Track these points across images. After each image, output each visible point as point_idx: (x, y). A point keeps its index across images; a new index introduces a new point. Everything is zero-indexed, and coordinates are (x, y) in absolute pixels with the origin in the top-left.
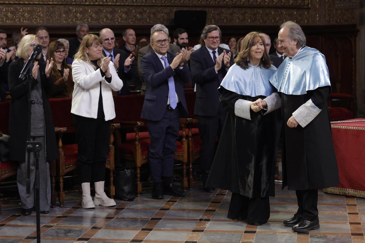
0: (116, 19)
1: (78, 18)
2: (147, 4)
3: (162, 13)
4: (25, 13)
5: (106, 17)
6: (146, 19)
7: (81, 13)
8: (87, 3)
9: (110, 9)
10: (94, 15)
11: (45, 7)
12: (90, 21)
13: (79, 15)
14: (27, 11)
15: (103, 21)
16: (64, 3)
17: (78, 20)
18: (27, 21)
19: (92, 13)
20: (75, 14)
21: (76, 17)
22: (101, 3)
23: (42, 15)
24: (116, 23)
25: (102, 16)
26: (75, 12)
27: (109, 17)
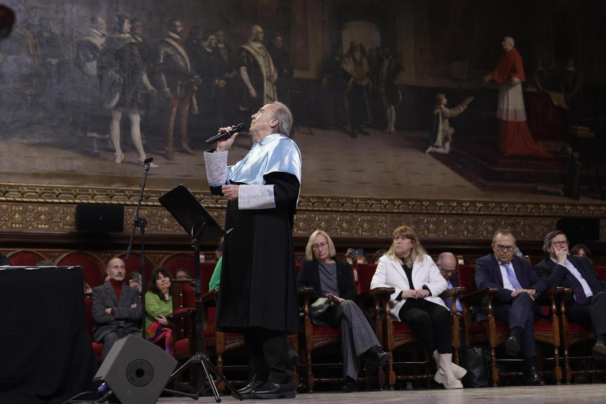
0: (481, 233)
1: (431, 230)
2: (520, 214)
3: (541, 225)
4: (363, 224)
5: (468, 230)
6: (520, 233)
7: (434, 223)
8: (442, 212)
9: (472, 220)
10: (451, 227)
11: (388, 215)
12: (446, 234)
13: (431, 226)
14: (366, 220)
15: (463, 234)
16: (413, 211)
17: (431, 233)
18: (366, 233)
19: (449, 224)
20: (427, 225)
21: (428, 228)
22: (459, 212)
23: (385, 226)
24: (481, 236)
25: (462, 228)
26: (427, 223)
27: (470, 229)
